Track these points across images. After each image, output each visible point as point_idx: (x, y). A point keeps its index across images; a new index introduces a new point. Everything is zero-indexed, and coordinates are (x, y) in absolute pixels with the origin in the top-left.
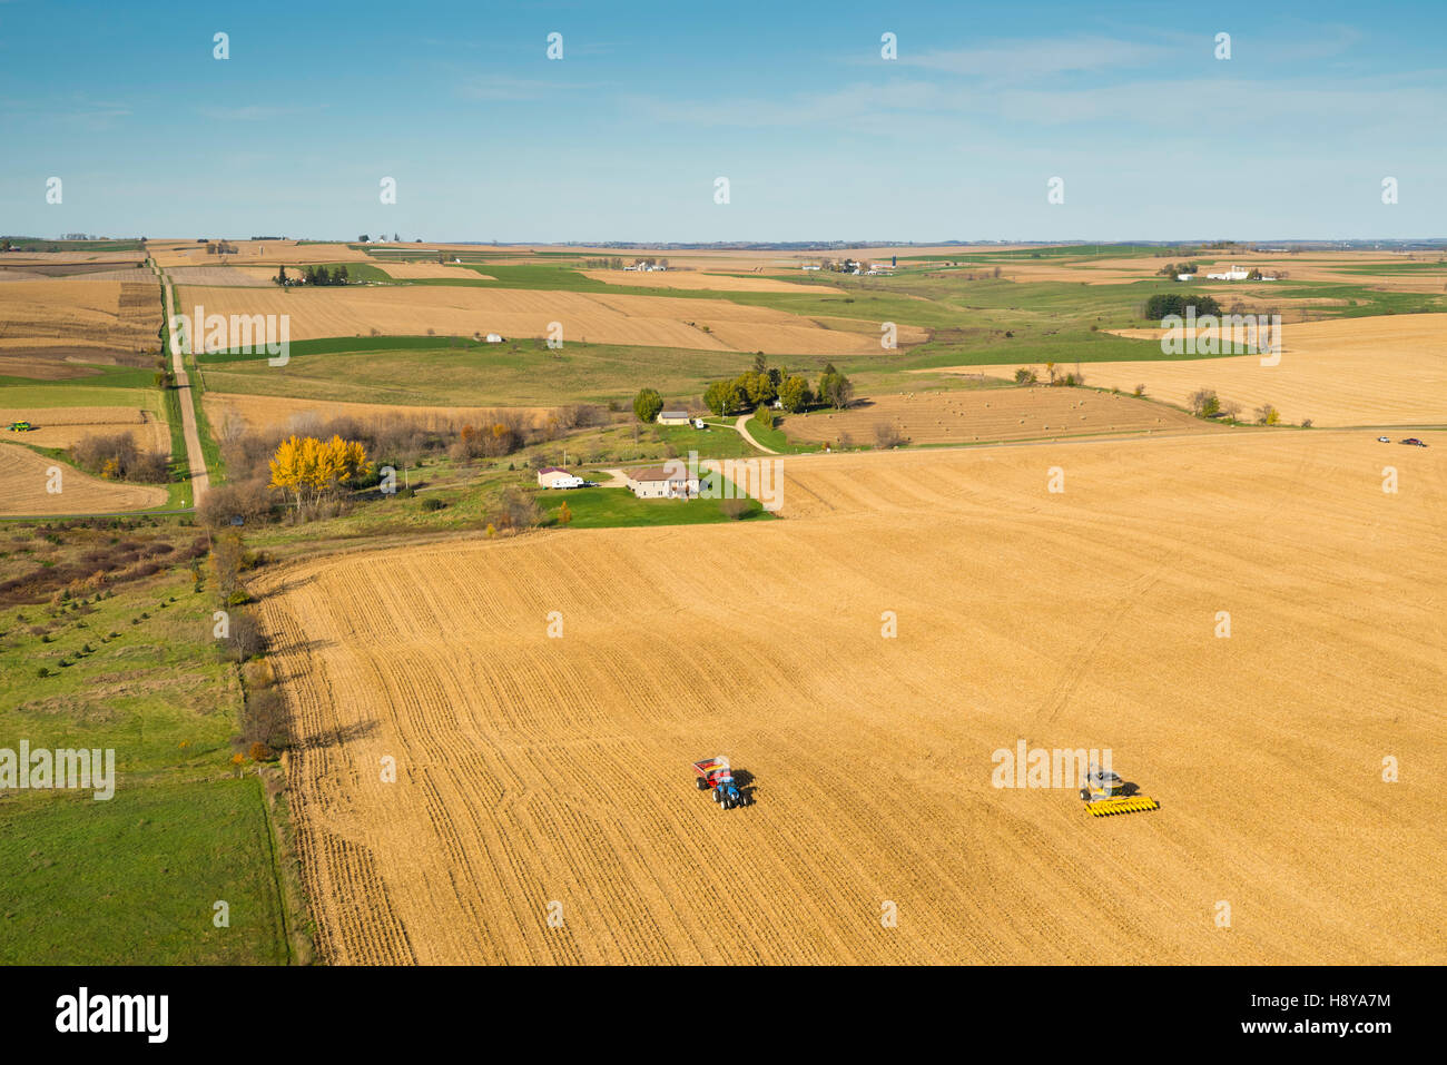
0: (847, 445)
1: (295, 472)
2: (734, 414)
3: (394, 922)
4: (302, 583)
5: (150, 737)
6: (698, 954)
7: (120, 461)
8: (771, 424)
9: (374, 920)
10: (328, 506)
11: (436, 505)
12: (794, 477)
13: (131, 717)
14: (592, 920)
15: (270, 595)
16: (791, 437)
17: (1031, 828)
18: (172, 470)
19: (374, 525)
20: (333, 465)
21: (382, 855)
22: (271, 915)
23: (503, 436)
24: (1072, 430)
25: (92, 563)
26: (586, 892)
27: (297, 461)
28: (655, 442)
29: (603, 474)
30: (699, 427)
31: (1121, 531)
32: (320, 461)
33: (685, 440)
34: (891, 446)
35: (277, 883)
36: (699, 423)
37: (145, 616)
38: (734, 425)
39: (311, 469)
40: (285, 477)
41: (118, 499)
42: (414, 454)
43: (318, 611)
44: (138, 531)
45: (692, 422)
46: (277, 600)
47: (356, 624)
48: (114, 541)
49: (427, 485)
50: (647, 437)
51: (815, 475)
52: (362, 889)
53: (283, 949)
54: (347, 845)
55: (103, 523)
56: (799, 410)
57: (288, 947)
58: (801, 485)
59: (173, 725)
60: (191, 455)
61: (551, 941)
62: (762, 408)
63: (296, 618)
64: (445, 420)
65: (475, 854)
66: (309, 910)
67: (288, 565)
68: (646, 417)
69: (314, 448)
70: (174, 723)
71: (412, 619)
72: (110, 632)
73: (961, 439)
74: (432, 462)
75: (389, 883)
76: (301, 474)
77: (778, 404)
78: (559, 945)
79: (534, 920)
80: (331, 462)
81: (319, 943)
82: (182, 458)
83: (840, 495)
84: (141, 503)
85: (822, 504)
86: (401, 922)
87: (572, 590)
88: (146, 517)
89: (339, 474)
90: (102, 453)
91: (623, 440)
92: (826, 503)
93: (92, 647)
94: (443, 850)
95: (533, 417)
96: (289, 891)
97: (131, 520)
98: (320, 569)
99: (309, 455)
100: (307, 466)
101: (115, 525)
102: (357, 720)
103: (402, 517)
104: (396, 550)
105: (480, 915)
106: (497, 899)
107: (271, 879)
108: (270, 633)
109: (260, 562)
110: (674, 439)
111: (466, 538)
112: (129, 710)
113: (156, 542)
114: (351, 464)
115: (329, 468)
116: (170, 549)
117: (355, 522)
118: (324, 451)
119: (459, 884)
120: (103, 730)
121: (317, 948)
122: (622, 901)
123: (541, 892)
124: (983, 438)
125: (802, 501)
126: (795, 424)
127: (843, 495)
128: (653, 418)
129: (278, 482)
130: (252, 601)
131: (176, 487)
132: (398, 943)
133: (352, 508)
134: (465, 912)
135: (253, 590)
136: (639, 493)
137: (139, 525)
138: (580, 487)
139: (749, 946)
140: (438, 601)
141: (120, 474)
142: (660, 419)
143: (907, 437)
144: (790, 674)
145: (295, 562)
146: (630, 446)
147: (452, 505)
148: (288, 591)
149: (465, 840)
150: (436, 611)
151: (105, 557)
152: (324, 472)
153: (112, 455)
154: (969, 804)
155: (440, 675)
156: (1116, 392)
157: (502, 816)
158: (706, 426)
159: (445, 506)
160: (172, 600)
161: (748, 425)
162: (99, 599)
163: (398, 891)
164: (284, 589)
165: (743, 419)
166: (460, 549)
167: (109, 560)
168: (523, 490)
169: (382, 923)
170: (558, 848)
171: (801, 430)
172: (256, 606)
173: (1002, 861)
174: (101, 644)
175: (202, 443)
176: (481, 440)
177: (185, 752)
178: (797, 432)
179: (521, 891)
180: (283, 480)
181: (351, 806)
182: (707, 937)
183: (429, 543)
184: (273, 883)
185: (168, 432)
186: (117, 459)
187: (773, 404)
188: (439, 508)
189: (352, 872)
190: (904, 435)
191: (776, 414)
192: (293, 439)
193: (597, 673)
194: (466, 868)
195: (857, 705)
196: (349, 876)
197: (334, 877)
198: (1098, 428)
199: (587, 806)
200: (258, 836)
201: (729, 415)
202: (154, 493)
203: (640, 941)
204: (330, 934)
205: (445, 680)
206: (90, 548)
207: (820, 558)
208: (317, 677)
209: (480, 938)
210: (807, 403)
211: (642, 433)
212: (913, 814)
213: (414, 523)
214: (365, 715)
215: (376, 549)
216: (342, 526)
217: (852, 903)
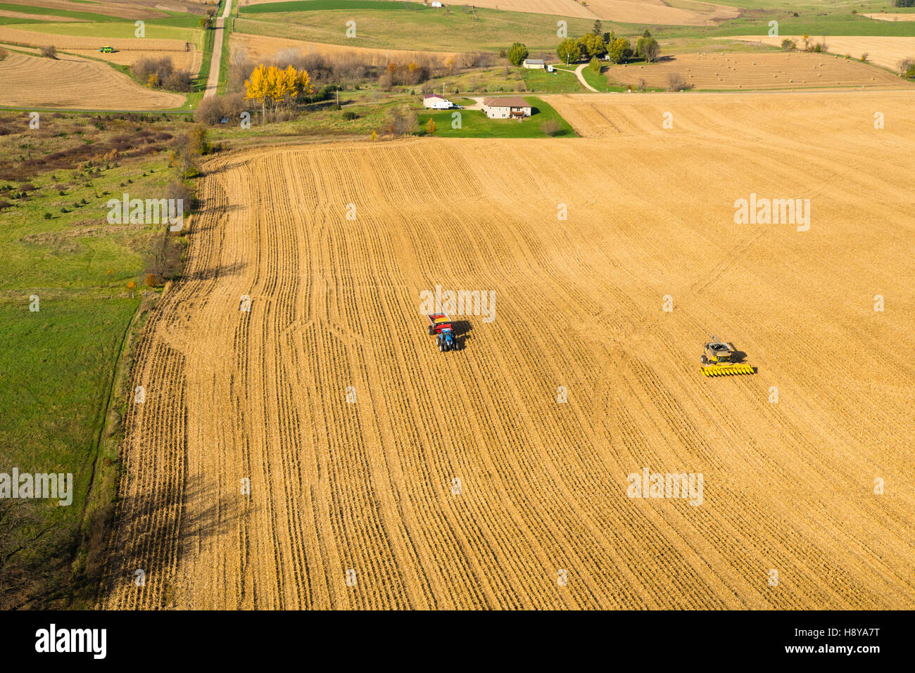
0: (643, 88)
1: (261, 89)
2: (576, 63)
3: (181, 408)
4: (238, 165)
5: (95, 265)
6: (381, 447)
7: (159, 76)
8: (599, 71)
9: (168, 406)
10: (280, 113)
11: (352, 116)
12: (600, 109)
13: (88, 251)
14: (316, 417)
15: (214, 172)
16: (610, 81)
17: (650, 371)
18: (195, 83)
19: (309, 127)
20: (287, 86)
21: (192, 360)
22: (102, 397)
23: (416, 71)
24: (809, 83)
25: (117, 143)
26: (320, 396)
27: (263, 81)
28: (517, 80)
29: (471, 100)
30: (549, 70)
31: (808, 157)
32: (278, 82)
33: (537, 79)
34: (678, 90)
35: (114, 375)
36: (550, 68)
37: (130, 182)
38: (574, 70)
39: (272, 88)
40: (255, 92)
41: (153, 101)
42: (357, 81)
43: (242, 185)
44: (156, 124)
45: (546, 67)
46: (218, 176)
47: (263, 195)
48: (138, 129)
49: (353, 102)
50: (513, 76)
51: (614, 108)
52: (169, 383)
53: (101, 421)
54: (171, 352)
55: (133, 117)
56: (621, 62)
57: (104, 421)
58: (602, 114)
59: (113, 258)
60: (211, 75)
61: (282, 430)
62: (595, 60)
63: (226, 188)
64: (385, 58)
65: (254, 364)
66: (127, 395)
67: (235, 152)
68: (515, 62)
69: (274, 74)
70: (114, 256)
71: (302, 194)
72: (104, 191)
73: (729, 87)
74: (366, 87)
75: (188, 380)
76: (265, 91)
77: (607, 57)
78: (288, 433)
79: (277, 414)
80: (285, 83)
81: (126, 419)
82: (204, 76)
83: (627, 123)
84: (166, 105)
85: (613, 128)
86: (186, 408)
87: (414, 180)
88: (164, 115)
89: (291, 92)
90: (148, 70)
91: (497, 78)
92: (616, 128)
93: (87, 201)
94: (233, 359)
95: (444, 59)
96: (119, 381)
97: (154, 116)
98: (254, 156)
99: (271, 78)
100: (269, 84)
101: (142, 119)
102: (233, 262)
103: (328, 123)
104: (309, 146)
105: (241, 407)
106: (257, 397)
107: (111, 371)
108: (205, 198)
109: (218, 149)
110: (531, 78)
111: (356, 140)
112: (89, 245)
113: (164, 132)
114: (300, 85)
115: (284, 87)
116: (170, 137)
117: (296, 125)
118: (281, 75)
119: (235, 384)
120: (67, 258)
121: (123, 423)
122: (341, 405)
123: (289, 394)
124: (745, 87)
125: (599, 126)
126: (618, 72)
127: (630, 122)
128: (520, 63)
129: (250, 95)
130: (201, 175)
131: (193, 95)
132: (178, 424)
133: (298, 116)
134: (232, 405)
135: (204, 168)
136: (490, 115)
137: (158, 119)
138: (450, 108)
139: (418, 443)
140: (323, 182)
141: (159, 85)
142: (525, 65)
143: (692, 84)
144: (535, 247)
145: (240, 150)
146: (501, 82)
147: (362, 117)
148: (227, 170)
149: (251, 353)
150: (319, 189)
151: (126, 140)
152: (280, 90)
153: (154, 71)
154: (611, 350)
155: (299, 234)
156: (849, 57)
157: (283, 339)
158: (554, 71)
159: (358, 117)
160: (152, 172)
161: (583, 71)
162: (108, 168)
163: (193, 387)
164: (225, 168)
165: (582, 66)
166: (349, 147)
167: (128, 143)
168: (411, 109)
169: (173, 409)
170: (312, 364)
171: (619, 76)
172: (202, 179)
173: (620, 393)
174: (95, 199)
175: (221, 66)
176: (400, 74)
177: (111, 277)
178: (617, 77)
179: (276, 392)
180: (254, 94)
181: (187, 323)
182: (392, 435)
183: (330, 142)
184: (111, 375)
185: (201, 58)
186: (157, 75)
187: (604, 57)
188: (353, 118)
189: (167, 371)
190: (689, 83)
191: (604, 64)
192: (261, 66)
193: (403, 239)
194: (244, 373)
195: (572, 273)
196: (164, 374)
197: (154, 373)
198: (827, 83)
199: (345, 335)
200: (116, 340)
201: (573, 63)
202: (177, 99)
203: (344, 434)
204: (135, 413)
205: (301, 237)
206: (121, 133)
207: (590, 166)
208: (217, 231)
209: (235, 425)
210: (627, 57)
211: (510, 73)
212: (569, 356)
213: (336, 127)
214: (240, 259)
215: (295, 144)
216: (288, 127)
217: (502, 418)
